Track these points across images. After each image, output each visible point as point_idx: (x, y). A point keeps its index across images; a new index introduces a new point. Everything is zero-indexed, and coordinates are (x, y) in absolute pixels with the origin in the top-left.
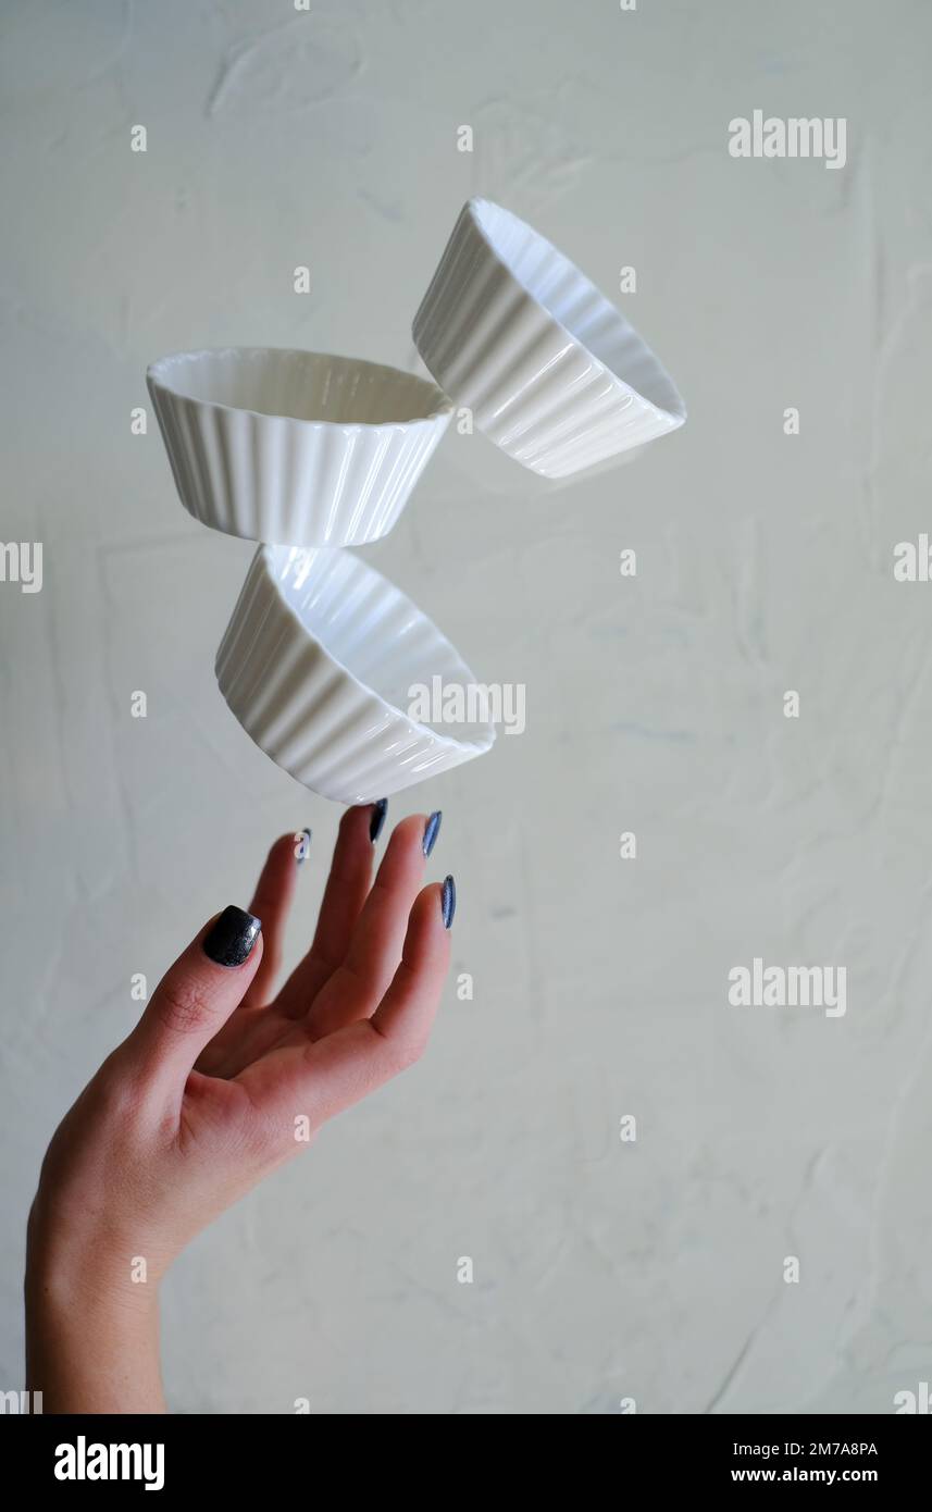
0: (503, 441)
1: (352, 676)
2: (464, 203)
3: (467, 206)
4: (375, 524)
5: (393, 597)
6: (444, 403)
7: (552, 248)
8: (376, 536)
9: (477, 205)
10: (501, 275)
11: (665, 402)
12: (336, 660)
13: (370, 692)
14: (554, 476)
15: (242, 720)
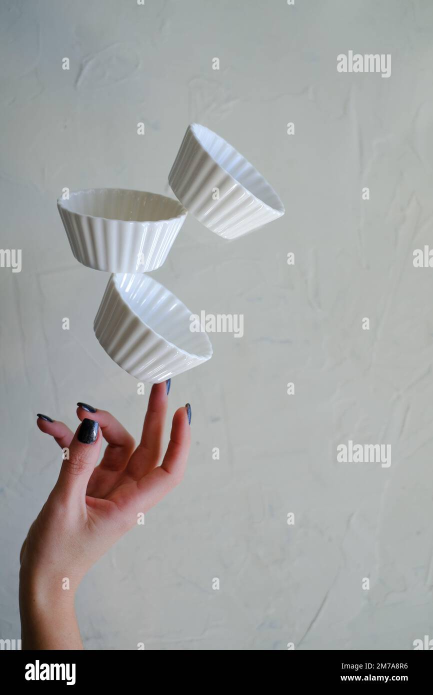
0: (209, 225)
1: (152, 330)
2: (187, 127)
3: (189, 127)
4: (156, 262)
5: (167, 294)
6: (182, 210)
7: (225, 142)
8: (157, 267)
9: (194, 127)
10: (205, 157)
11: (276, 206)
12: (146, 324)
13: (160, 337)
14: (230, 239)
15: (106, 350)
